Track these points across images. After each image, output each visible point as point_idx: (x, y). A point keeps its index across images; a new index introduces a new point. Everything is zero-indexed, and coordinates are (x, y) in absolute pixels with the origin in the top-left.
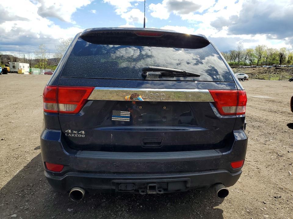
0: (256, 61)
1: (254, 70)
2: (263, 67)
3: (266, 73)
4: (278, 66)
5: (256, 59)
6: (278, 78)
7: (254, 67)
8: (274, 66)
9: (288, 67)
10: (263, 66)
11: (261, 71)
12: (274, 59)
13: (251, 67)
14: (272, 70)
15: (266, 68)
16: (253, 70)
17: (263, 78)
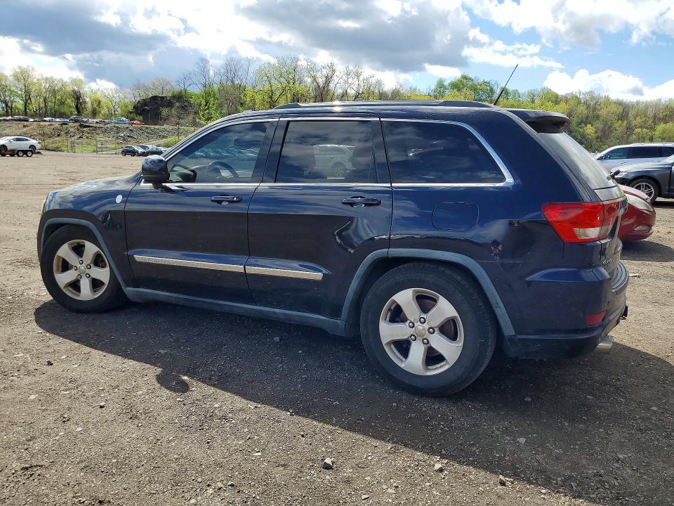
0: (19, 104)
1: (28, 128)
2: (45, 121)
3: (59, 135)
4: (83, 121)
5: (18, 99)
6: (91, 148)
7: (20, 120)
8: (72, 120)
9: (106, 124)
10: (47, 119)
11: (47, 131)
12: (62, 103)
13: (15, 120)
14: (72, 129)
15: (57, 125)
16: (24, 126)
17: (57, 148)
